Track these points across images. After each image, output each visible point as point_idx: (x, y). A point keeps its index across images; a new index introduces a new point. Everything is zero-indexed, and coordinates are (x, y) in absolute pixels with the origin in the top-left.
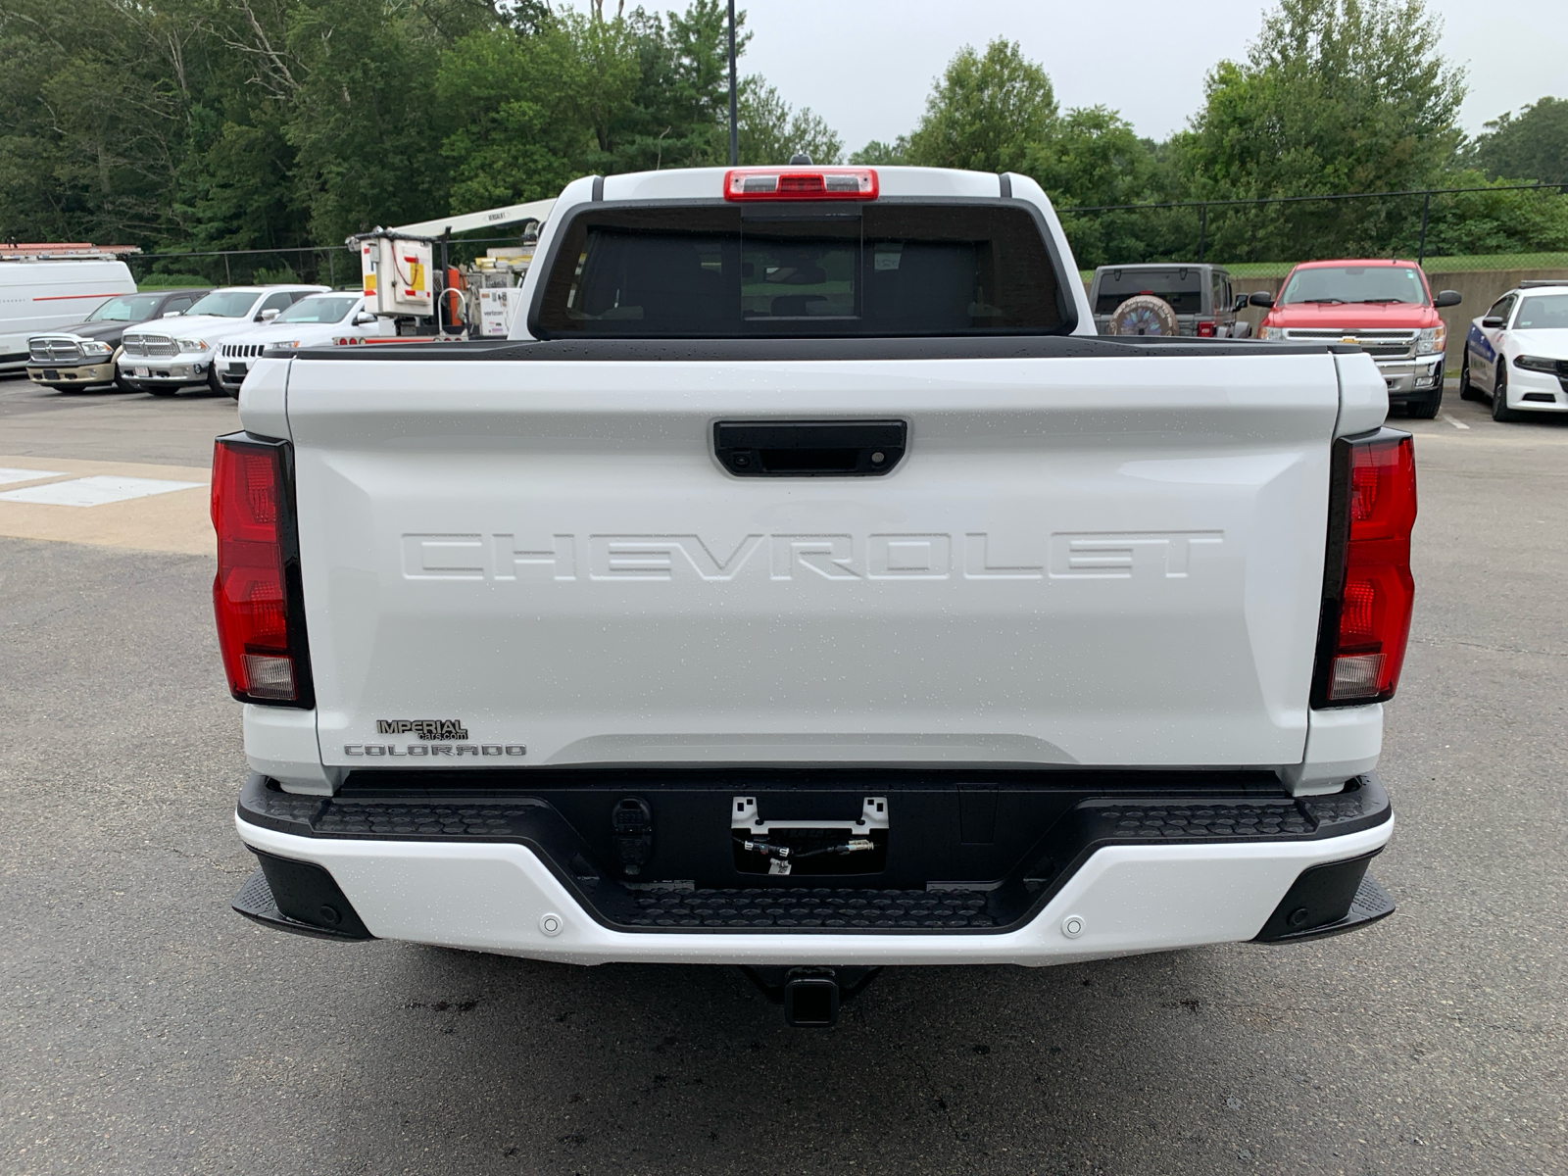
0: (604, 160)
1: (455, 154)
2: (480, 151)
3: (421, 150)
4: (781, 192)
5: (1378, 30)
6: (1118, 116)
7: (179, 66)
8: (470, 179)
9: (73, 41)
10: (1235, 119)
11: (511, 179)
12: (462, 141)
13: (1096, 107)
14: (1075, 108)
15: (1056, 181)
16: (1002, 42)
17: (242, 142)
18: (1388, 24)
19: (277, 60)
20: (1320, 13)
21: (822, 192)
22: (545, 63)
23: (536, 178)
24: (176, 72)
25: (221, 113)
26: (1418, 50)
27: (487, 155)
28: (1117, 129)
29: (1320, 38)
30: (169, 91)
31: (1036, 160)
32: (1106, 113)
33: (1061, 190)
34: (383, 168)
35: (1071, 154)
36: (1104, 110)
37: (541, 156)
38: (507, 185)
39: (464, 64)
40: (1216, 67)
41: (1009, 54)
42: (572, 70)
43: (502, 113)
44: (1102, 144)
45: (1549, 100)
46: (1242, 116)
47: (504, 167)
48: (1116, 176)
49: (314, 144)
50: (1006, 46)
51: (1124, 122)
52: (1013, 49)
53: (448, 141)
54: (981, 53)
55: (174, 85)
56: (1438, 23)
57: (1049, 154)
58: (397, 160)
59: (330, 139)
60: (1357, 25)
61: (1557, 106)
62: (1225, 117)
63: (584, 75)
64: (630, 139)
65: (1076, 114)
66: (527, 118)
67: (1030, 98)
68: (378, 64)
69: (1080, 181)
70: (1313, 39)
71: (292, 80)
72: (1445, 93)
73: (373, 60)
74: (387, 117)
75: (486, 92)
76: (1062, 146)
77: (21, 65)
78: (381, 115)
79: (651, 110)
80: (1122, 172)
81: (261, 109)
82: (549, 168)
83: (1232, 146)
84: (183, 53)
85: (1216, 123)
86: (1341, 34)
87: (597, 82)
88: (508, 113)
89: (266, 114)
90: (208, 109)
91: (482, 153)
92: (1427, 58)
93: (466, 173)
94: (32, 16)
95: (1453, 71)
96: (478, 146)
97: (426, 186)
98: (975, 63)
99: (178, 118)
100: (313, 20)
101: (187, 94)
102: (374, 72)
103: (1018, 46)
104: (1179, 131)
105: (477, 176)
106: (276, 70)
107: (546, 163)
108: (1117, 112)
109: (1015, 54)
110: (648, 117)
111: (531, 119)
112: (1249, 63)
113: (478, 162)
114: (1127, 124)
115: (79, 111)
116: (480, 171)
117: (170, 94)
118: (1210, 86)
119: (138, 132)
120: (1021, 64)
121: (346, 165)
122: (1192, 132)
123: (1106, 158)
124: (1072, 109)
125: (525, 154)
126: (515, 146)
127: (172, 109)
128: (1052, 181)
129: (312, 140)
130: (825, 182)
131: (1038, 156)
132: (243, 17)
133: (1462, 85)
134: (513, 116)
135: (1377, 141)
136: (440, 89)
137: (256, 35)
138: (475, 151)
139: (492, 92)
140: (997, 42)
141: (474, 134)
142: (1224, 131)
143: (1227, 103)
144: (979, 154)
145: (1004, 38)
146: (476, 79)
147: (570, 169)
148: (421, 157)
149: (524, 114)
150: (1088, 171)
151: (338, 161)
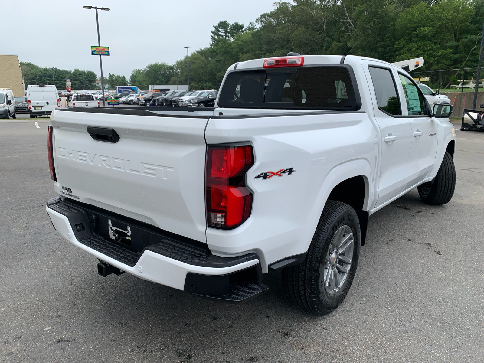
0: (454, 45)
1: (400, 46)
2: (408, 45)
3: (389, 46)
4: (276, 65)
7: (325, 27)
8: (403, 54)
9: (299, 23)
11: (417, 54)
12: (402, 42)
17: (337, 47)
19: (351, 22)
21: (286, 64)
22: (437, 13)
23: (426, 53)
24: (324, 29)
25: (333, 39)
27: (410, 46)
30: (321, 34)
34: (375, 52)
37: (430, 45)
38: (415, 56)
39: (407, 17)
42: (447, 14)
43: (417, 32)
47: (415, 50)
49: (355, 47)
53: (398, 42)
55: (323, 33)
58: (380, 50)
59: (361, 44)
63: (451, 15)
64: (466, 36)
66: (426, 32)
68: (379, 20)
71: (354, 28)
73: (377, 19)
74: (379, 36)
75: (413, 25)
77: (286, 31)
78: (378, 36)
79: (477, 25)
81: (344, 37)
82: (432, 49)
84: (326, 23)
87: (457, 17)
88: (420, 31)
89: (345, 38)
90: (330, 39)
91: (408, 46)
93: (402, 53)
94: (291, 18)
96: (408, 43)
97: (388, 57)
99: (322, 42)
100: (361, 9)
101: (325, 34)
102: (377, 23)
105: (405, 53)
106: (351, 25)
107: (431, 47)
110: (475, 28)
111: (428, 33)
113: (407, 49)
115: (298, 42)
116: (407, 51)
117: (321, 35)
119: (311, 47)
121: (364, 52)
125: (424, 45)
126: (421, 42)
127: (321, 39)
129: (355, 45)
130: (287, 61)
132: (343, 11)
134: (421, 32)
136: (397, 26)
137: (346, 16)
138: (406, 45)
139: (415, 25)
141: (407, 39)
146: (411, 21)
147: (440, 48)
148: (388, 48)
149: (426, 31)
151: (362, 51)
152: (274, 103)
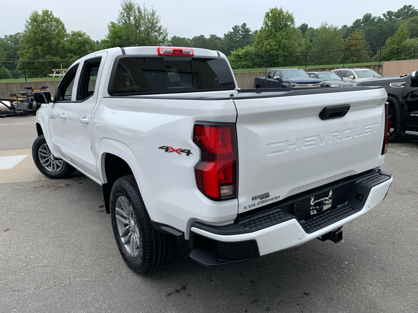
4: (173, 54)
5: (147, 17)
6: (85, 34)
10: (117, 37)
13: (79, 31)
14: (73, 31)
15: (71, 51)
16: (46, 10)
18: (149, 16)
20: (132, 12)
21: (182, 54)
26: (156, 23)
28: (86, 37)
29: (133, 18)
31: (64, 45)
32: (82, 33)
33: (73, 53)
35: (75, 44)
36: (81, 32)
40: (110, 23)
41: (49, 14)
44: (83, 41)
45: (175, 36)
46: (119, 36)
48: (88, 50)
50: (48, 11)
51: (87, 35)
52: (50, 12)
54: (40, 13)
56: (160, 17)
57: (68, 43)
60: (141, 15)
61: (177, 38)
62: (115, 36)
65: (73, 32)
67: (58, 27)
69: (78, 51)
70: (132, 18)
72: (164, 34)
76: (71, 41)
80: (89, 49)
83: (118, 43)
85: (113, 37)
86: (138, 17)
92: (159, 25)
95: (165, 29)
98: (39, 15)
103: (52, 12)
104: (103, 39)
108: (85, 33)
109: (51, 14)
112: (117, 22)
114: (88, 36)
118: (109, 28)
120: (53, 17)
122: (106, 39)
123: (85, 46)
124: (72, 31)
128: (70, 51)
131: (65, 43)
133: (167, 32)
135: (152, 44)
140: (45, 10)
142: (115, 39)
143: (115, 32)
144: (46, 42)
145: (47, 9)
150: (80, 48)
152: (177, 87)
